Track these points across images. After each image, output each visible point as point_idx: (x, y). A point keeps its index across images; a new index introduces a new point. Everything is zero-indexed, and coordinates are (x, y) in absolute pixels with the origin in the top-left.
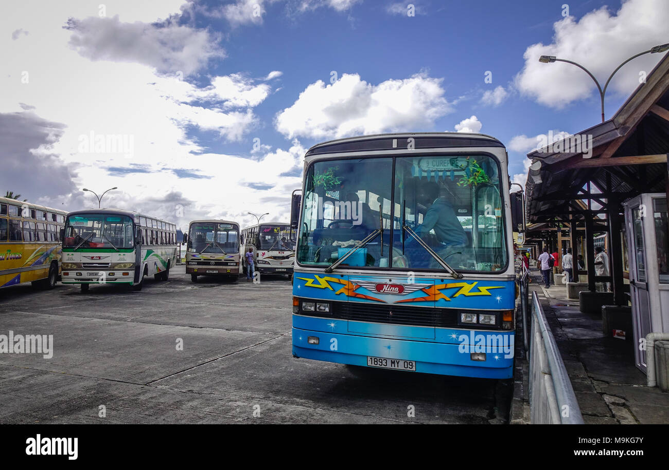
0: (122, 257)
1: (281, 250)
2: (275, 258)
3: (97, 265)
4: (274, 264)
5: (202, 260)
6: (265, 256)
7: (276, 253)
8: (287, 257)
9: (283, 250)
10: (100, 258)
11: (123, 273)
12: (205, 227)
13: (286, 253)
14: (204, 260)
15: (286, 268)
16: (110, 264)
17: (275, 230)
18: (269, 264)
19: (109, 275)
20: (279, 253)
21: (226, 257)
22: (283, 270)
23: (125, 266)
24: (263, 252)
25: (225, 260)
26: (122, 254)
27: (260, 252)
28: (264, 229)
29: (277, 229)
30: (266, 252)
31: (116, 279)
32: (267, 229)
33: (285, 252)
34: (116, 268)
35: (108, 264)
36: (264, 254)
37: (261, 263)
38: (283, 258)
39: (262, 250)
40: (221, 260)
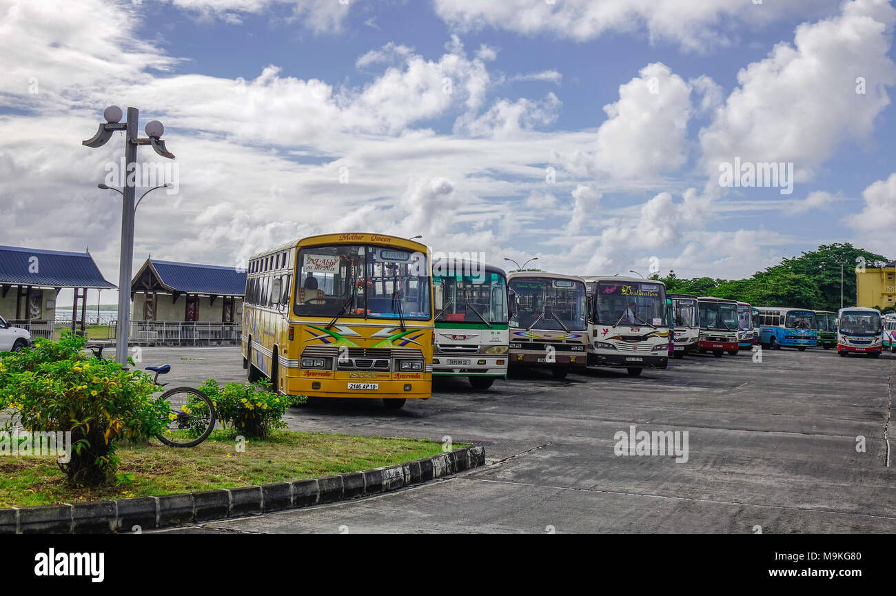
0: (495, 336)
1: (635, 325)
2: (624, 338)
3: (461, 348)
4: (624, 350)
5: (531, 341)
6: (608, 336)
7: (626, 331)
8: (645, 338)
9: (637, 325)
10: (465, 337)
11: (497, 361)
12: (533, 284)
13: (644, 331)
14: (534, 340)
15: (643, 357)
16: (479, 347)
17: (623, 291)
18: (615, 348)
19: (478, 363)
20: (632, 330)
21: (569, 337)
22: (638, 359)
23: (499, 350)
24: (605, 327)
25: (567, 342)
26: (496, 331)
27: (600, 328)
28: (604, 288)
29: (625, 288)
30: (610, 328)
31: (485, 370)
32: (610, 287)
33: (641, 329)
34: (487, 352)
35: (477, 346)
36: (606, 331)
37: (601, 347)
38: (638, 339)
39: (603, 325)
40: (561, 341)
